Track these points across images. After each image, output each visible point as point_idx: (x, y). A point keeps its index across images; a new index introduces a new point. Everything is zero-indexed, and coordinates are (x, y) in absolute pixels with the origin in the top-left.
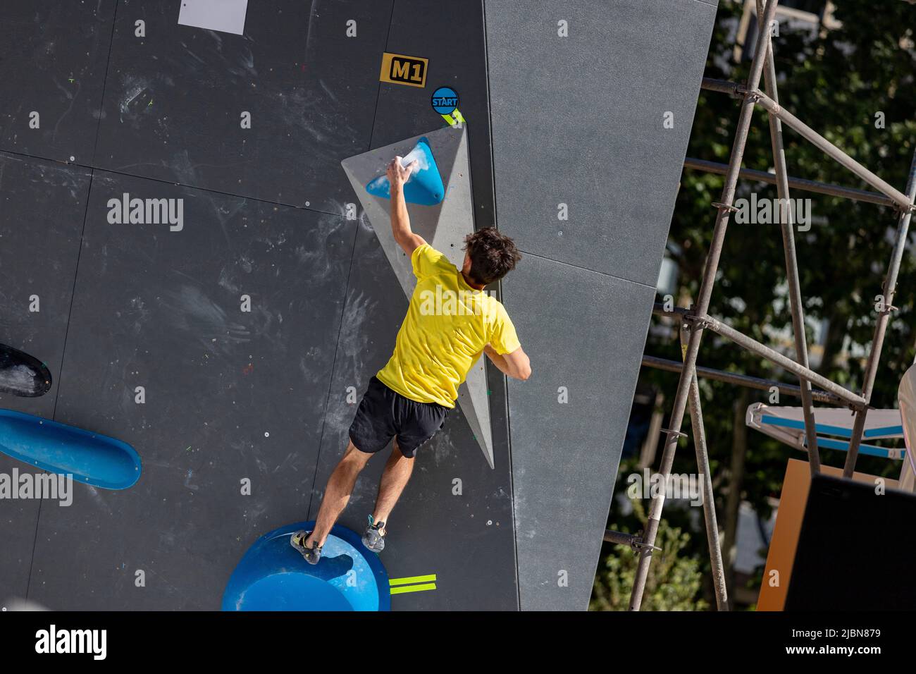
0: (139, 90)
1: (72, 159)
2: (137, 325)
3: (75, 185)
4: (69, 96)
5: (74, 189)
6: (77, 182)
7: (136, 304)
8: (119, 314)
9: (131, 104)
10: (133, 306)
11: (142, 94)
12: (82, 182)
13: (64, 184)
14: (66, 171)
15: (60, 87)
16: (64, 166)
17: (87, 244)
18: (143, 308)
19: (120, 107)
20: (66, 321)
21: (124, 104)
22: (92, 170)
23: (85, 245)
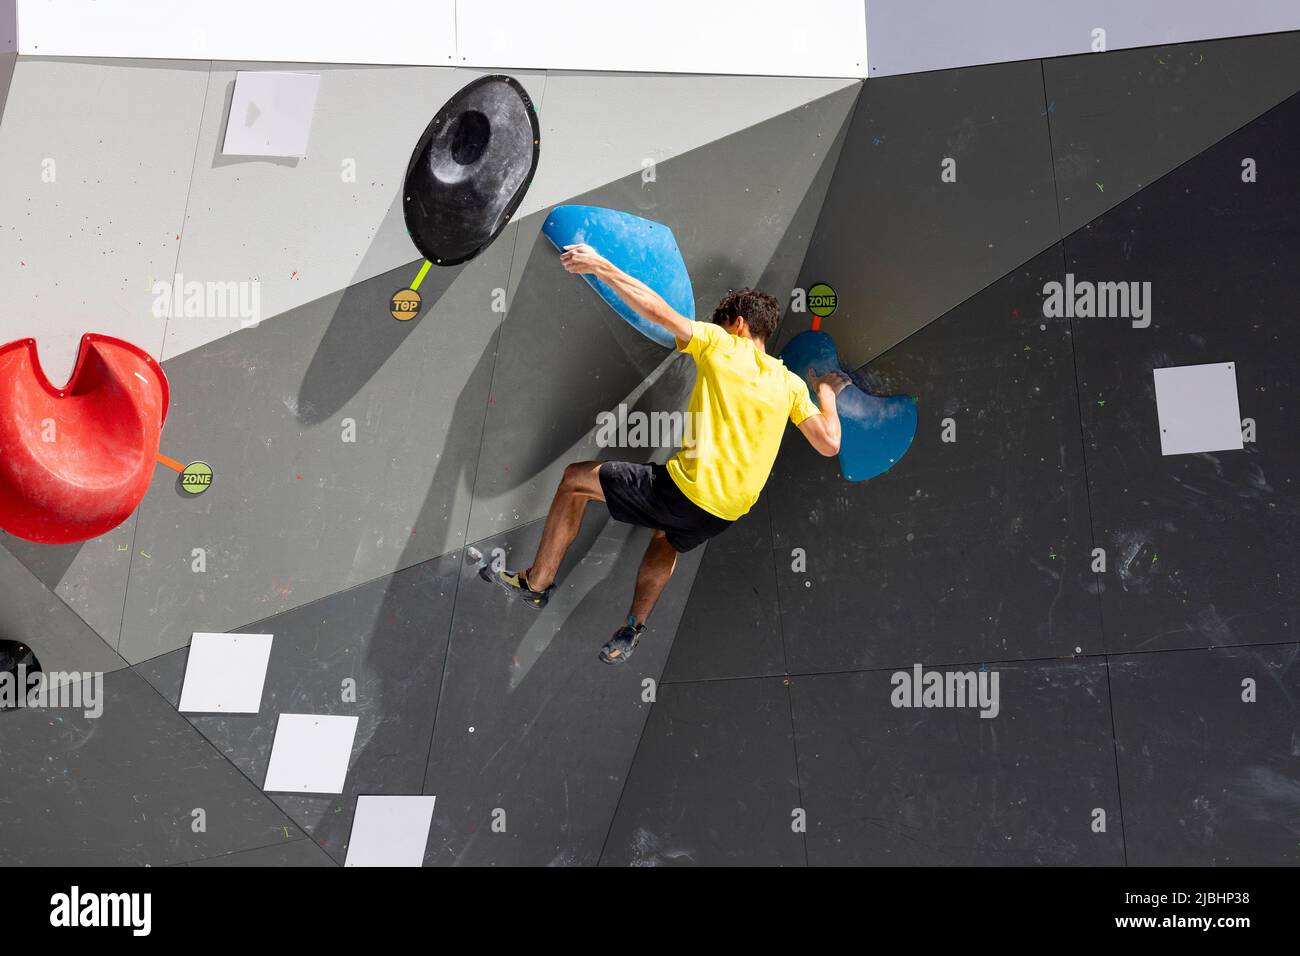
0: (1137, 547)
1: (1079, 650)
2: (1208, 829)
3: (1091, 681)
4: (1055, 575)
5: (1090, 686)
6: (1092, 676)
7: (1200, 805)
8: (1182, 822)
9: (1132, 567)
10: (1197, 808)
11: (1141, 552)
12: (1097, 675)
13: (1077, 683)
14: (1074, 666)
15: (1041, 568)
16: (1071, 661)
17: (1122, 748)
18: (1210, 807)
19: (1120, 573)
20: (1121, 846)
21: (1123, 569)
22: (1106, 657)
23: (1120, 750)
